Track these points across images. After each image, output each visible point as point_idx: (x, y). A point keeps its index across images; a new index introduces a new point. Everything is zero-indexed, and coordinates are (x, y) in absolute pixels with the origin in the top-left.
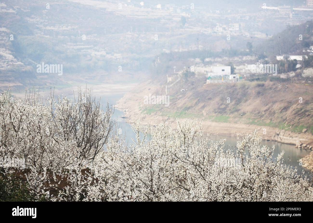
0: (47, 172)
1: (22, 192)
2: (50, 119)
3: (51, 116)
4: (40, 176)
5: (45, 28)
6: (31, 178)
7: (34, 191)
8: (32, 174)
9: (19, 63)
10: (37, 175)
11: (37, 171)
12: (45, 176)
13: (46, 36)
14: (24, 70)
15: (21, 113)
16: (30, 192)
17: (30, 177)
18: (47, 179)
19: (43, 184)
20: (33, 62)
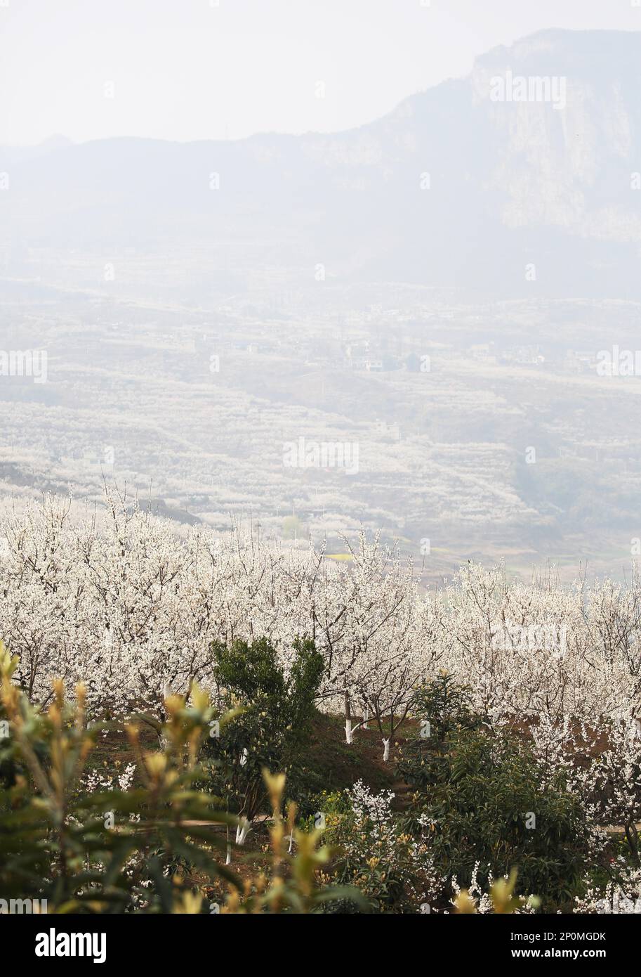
0: (570, 724)
1: (523, 762)
2: (579, 622)
3: (579, 615)
4: (557, 731)
5: (578, 443)
6: (540, 734)
7: (546, 759)
8: (542, 727)
9: (531, 510)
10: (550, 729)
11: (551, 722)
12: (565, 731)
13: (582, 459)
14: (538, 523)
15: (524, 610)
16: (538, 761)
17: (538, 732)
18: (570, 736)
19: (562, 746)
20: (557, 508)
